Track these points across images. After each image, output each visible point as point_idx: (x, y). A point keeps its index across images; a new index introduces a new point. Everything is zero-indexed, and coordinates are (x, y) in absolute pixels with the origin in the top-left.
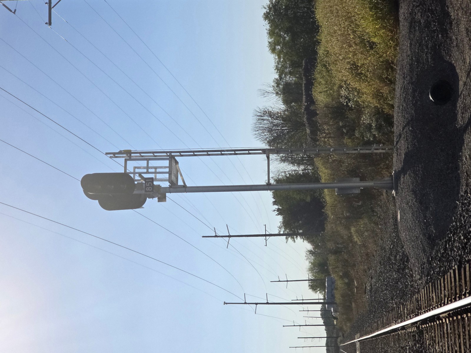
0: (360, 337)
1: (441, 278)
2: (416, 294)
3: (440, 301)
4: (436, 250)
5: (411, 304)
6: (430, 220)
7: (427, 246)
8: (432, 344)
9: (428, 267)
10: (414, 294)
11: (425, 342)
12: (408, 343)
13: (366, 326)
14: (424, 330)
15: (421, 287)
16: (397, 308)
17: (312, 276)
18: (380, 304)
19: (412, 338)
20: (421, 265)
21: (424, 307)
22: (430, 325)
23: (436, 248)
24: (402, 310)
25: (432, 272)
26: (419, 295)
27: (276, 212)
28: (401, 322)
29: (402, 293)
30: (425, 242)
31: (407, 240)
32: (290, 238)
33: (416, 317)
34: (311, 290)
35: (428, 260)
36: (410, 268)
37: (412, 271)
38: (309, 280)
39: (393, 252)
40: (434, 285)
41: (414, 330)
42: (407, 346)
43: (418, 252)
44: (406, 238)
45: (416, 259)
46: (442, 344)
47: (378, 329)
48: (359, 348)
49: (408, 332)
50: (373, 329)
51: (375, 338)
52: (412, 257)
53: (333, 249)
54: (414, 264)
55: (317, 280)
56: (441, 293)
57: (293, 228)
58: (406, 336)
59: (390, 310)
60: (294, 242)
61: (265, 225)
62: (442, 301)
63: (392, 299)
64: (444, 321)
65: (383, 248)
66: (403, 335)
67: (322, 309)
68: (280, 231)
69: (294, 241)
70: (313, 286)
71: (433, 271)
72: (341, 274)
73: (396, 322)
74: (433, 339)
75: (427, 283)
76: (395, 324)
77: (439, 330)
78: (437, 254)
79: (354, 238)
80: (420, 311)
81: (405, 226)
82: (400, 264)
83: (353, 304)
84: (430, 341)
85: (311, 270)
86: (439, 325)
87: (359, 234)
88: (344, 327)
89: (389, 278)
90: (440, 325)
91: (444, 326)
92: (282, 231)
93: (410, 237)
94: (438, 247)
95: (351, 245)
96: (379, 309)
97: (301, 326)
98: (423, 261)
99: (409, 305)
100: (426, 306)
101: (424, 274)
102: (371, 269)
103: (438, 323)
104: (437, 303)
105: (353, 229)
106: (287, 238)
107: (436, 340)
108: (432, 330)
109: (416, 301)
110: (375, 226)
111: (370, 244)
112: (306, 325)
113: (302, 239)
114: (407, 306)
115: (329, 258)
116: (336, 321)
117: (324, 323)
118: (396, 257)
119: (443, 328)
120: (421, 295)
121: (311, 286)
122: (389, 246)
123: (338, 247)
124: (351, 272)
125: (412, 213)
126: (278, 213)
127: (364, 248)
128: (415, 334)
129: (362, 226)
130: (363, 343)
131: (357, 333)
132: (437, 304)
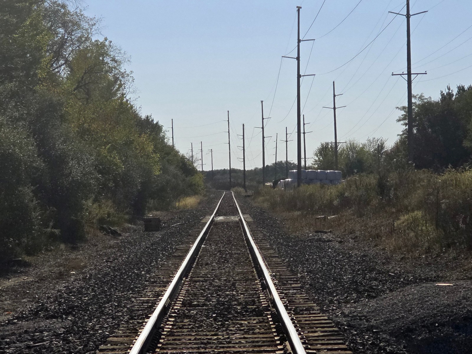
0: (247, 222)
1: (347, 345)
2: (318, 308)
3: (311, 342)
4: (389, 340)
5: (303, 299)
6: (438, 333)
7: (395, 326)
8: (242, 328)
9: (362, 327)
10: (319, 304)
11: (244, 319)
12: (241, 294)
13: (264, 231)
14: (264, 318)
15: (331, 315)
16: (295, 279)
17: (342, 148)
18: (300, 254)
19: (250, 299)
20: (366, 317)
21: (299, 319)
22: (272, 326)
23: (393, 340)
24: (293, 286)
25: (355, 333)
26: (319, 312)
27: (447, 91)
28: (275, 284)
29: (320, 286)
30: (403, 323)
31: (404, 296)
32: (405, 113)
33: (285, 306)
34: (319, 146)
35: (372, 327)
36: (358, 300)
37: (355, 302)
38: (336, 142)
39: (383, 275)
40: (334, 334)
41: (263, 303)
42: (237, 291)
43: (387, 312)
44: (408, 295)
45: (375, 309)
46: (243, 343)
47: (260, 249)
48: (230, 220)
49: (259, 295)
50: (261, 241)
51: (246, 245)
52: (378, 303)
53: (387, 181)
54: (367, 305)
55: (336, 156)
56: (323, 344)
57: (421, 119)
58: (252, 291)
59: (292, 268)
60: (397, 120)
61: (426, 74)
62: (311, 345)
63: (309, 272)
64: (279, 347)
65: (388, 260)
66: (254, 287)
67: (290, 163)
68: (415, 97)
69: (399, 120)
70: (326, 150)
71: (357, 334)
72: (346, 194)
73: (274, 276)
74: (250, 330)
75: (338, 324)
76: (271, 274)
77: (265, 339)
78: (383, 341)
79: (404, 216)
80: (292, 312)
81: (428, 294)
82: (364, 286)
83: (297, 213)
84: (247, 326)
85: (352, 147)
86: (273, 339)
87: (411, 223)
88: (261, 198)
89: (341, 269)
90: (273, 341)
91: (272, 346)
92: (416, 101)
93: (409, 300)
94: (394, 343)
95: (394, 210)
96: (293, 253)
97: (262, 129)
98: (372, 319)
99: (301, 297)
100: (301, 321)
101: (352, 320)
102: (355, 242)
103: (276, 338)
104: (307, 337)
105: (419, 214)
106: (404, 108)
107: (249, 334)
108: (263, 328)
109: (309, 306)
110: (424, 249)
111: (395, 240)
112: (263, 137)
113: (401, 133)
114: (300, 293)
115: (373, 175)
116: (270, 186)
117: (267, 166)
118: (376, 279)
119: (269, 346)
120: (319, 315)
121: (326, 146)
122: (392, 270)
123: (390, 189)
124: (350, 211)
125: (449, 305)
126: (445, 94)
127: (389, 231)
128: (257, 304)
129: (424, 228)
130: (238, 227)
131: (253, 218)
132: (305, 337)
